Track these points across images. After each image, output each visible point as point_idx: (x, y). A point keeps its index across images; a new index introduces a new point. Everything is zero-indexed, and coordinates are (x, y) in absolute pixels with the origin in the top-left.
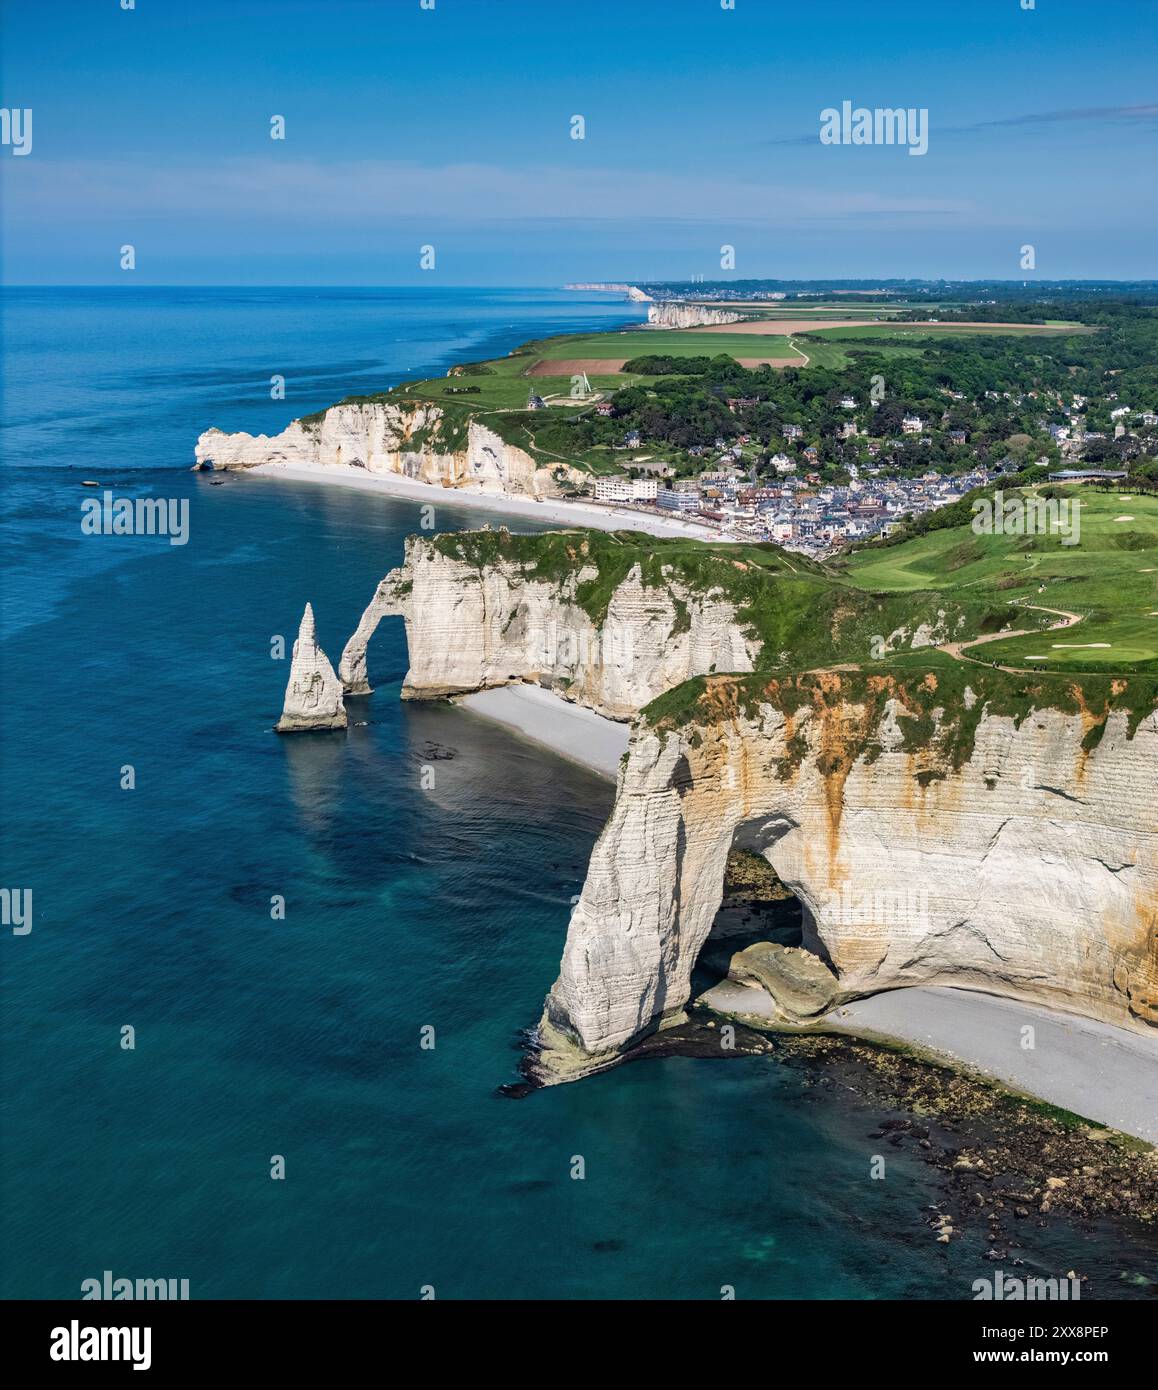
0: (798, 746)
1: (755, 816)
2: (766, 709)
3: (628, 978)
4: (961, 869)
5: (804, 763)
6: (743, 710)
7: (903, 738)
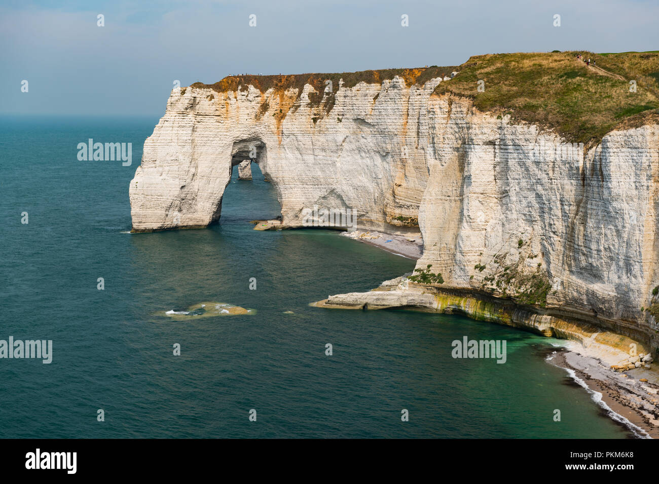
0: (265, 107)
1: (243, 138)
2: (252, 88)
3: (158, 197)
4: (330, 162)
5: (267, 113)
6: (240, 87)
7: (309, 101)
